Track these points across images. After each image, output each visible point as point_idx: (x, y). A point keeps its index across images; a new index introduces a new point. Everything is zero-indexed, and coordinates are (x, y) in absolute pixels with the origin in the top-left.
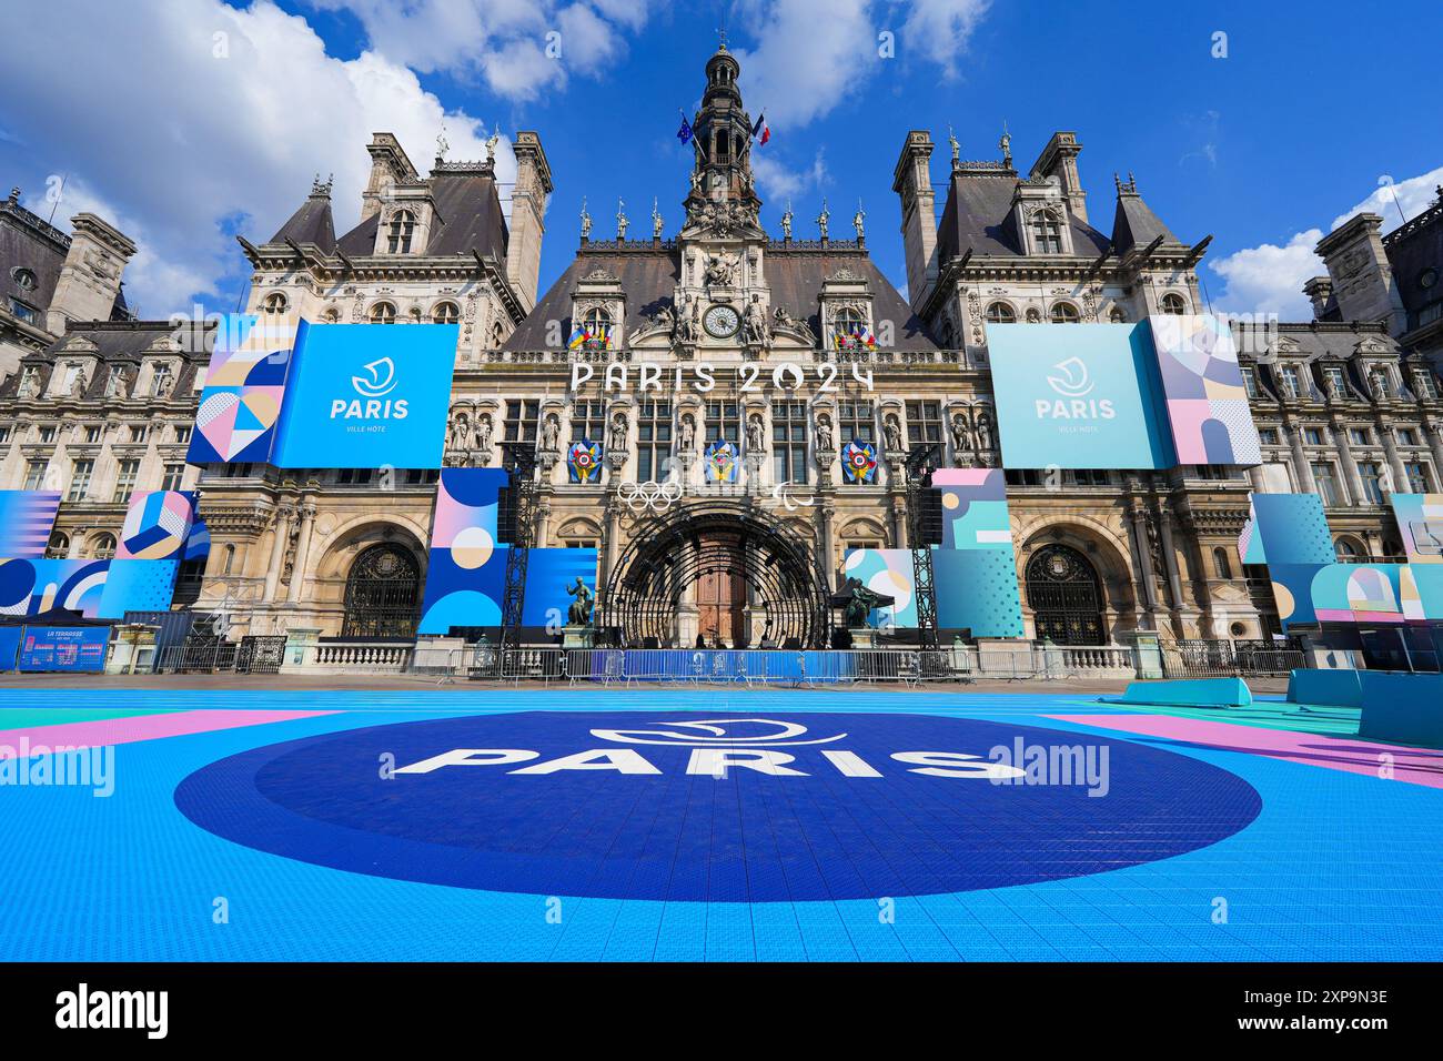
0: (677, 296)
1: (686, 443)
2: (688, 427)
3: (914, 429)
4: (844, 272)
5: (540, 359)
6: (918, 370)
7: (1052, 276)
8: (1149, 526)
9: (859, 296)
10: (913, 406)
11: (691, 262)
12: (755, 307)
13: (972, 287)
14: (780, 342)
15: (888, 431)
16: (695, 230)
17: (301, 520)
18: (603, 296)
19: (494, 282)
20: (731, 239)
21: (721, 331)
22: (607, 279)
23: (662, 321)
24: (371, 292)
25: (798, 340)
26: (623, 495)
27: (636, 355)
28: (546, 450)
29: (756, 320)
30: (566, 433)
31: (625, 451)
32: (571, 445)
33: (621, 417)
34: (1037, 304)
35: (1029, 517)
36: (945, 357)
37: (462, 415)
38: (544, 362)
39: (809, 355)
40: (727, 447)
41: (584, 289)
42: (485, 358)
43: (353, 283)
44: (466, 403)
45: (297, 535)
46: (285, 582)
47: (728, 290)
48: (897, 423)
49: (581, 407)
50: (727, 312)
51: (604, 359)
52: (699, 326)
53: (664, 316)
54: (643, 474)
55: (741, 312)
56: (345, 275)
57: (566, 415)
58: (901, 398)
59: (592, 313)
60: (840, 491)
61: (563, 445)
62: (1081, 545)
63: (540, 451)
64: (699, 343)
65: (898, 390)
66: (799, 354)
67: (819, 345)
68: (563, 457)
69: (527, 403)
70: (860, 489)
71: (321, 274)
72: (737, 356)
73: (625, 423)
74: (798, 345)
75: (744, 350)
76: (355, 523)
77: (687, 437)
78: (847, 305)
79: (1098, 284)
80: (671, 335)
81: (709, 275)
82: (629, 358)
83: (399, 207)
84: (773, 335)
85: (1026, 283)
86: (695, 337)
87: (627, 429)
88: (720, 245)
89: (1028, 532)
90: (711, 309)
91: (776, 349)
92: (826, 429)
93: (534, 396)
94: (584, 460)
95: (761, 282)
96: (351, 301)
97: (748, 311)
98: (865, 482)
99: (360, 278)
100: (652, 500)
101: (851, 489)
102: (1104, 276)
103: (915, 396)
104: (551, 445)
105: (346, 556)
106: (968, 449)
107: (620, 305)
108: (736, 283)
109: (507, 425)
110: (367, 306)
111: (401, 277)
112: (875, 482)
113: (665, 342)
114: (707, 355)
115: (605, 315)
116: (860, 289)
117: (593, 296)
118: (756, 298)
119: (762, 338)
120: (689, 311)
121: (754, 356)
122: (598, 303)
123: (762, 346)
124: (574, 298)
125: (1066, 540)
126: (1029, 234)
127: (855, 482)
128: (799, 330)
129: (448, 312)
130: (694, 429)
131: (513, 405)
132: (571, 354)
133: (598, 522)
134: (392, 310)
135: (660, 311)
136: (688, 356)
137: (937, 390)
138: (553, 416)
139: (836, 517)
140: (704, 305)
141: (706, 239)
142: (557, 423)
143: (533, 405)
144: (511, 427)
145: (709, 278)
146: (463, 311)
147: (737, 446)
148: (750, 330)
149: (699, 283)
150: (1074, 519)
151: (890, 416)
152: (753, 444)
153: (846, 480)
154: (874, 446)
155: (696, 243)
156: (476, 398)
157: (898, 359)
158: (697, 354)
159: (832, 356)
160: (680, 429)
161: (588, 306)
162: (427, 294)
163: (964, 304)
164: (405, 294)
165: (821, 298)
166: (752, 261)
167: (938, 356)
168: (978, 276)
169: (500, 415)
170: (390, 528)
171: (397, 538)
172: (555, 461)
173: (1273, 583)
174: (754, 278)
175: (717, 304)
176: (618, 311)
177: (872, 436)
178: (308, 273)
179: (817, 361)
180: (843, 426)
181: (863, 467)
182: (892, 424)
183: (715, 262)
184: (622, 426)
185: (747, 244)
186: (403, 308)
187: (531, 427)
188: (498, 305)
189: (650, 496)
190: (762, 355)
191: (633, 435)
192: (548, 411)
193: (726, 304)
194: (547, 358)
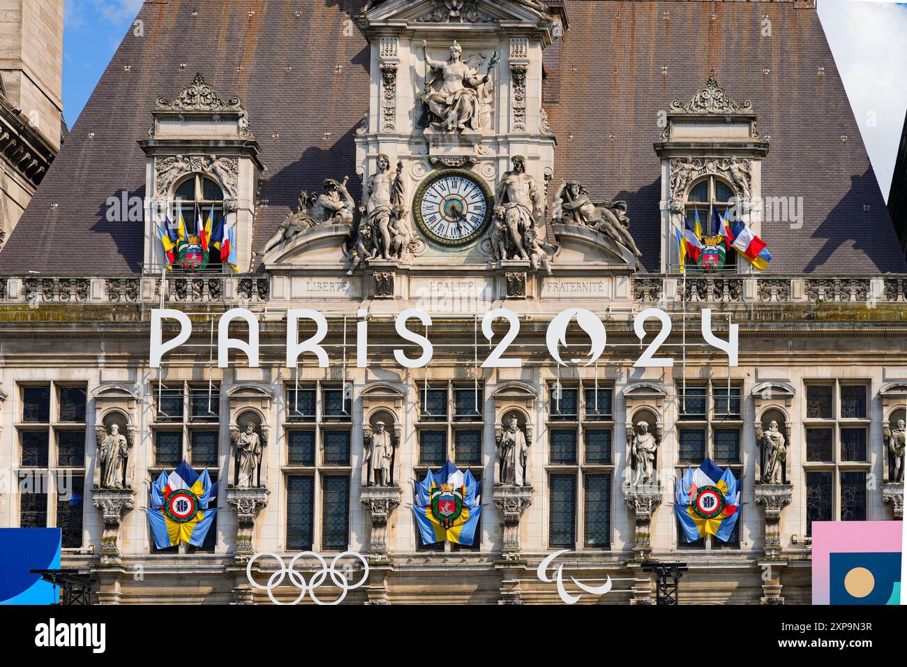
0: (361, 153)
1: (379, 472)
2: (382, 440)
3: (818, 442)
4: (711, 93)
5: (84, 293)
6: (834, 319)
9: (736, 149)
10: (818, 392)
11: (388, 75)
12: (520, 186)
14: (570, 258)
15: (764, 445)
18: (208, 148)
20: (471, 25)
21: (448, 230)
22: (217, 108)
23: (331, 212)
25: (603, 253)
26: (256, 576)
27: (279, 286)
28: (105, 488)
29: (517, 214)
30: (143, 454)
31: (261, 489)
32: (155, 475)
33: (252, 421)
38: (90, 300)
39: (625, 286)
40: (456, 479)
41: (168, 131)
47: (466, 142)
48: (785, 429)
49: (168, 396)
50: (463, 190)
51: (216, 293)
53: (332, 200)
54: (299, 537)
55: (493, 190)
57: (143, 416)
58: (795, 377)
59: (186, 186)
61: (139, 478)
63: (96, 490)
64: (407, 260)
65: (792, 361)
66: (605, 282)
67: (651, 258)
68: (140, 500)
69: (64, 388)
70: (707, 558)
72: (480, 286)
73: (259, 430)
74: (601, 264)
75: (493, 275)
77: (380, 461)
78: (711, 168)
81: (425, 106)
82: (264, 292)
84: (555, 241)
86: (396, 250)
87: (263, 442)
90: (430, 182)
91: (560, 273)
92: (647, 441)
93: (77, 375)
94: (182, 506)
95: (535, 122)
97: (505, 192)
98: (717, 543)
101: (689, 558)
103: (825, 373)
104: (115, 479)
107: (246, 167)
108: (482, 128)
109: (24, 434)
112: (735, 542)
113: (332, 257)
114: (422, 287)
115: (214, 189)
116: (738, 133)
117: (186, 147)
118: (519, 165)
119: (531, 251)
120: (383, 193)
121: (514, 290)
122: (199, 164)
123: (530, 270)
124: (149, 150)
127: (700, 543)
128: (603, 231)
130: (395, 442)
131: (35, 395)
135: (328, 189)
136: (384, 289)
137: (867, 359)
138: (118, 418)
140: (415, 173)
142: (124, 431)
143: (74, 395)
144: (33, 440)
145: (426, 116)
147: (478, 475)
148: (507, 235)
149: (405, 125)
151: (770, 414)
152: (507, 473)
153: (683, 541)
154: (738, 473)
155: (400, 33)
157: (799, 292)
158: (400, 284)
159: (671, 290)
160: (368, 443)
161: (175, 168)
165: (662, 154)
166: (518, 75)
167: (878, 286)
169: (10, 416)
172: (125, 511)
174: (520, 112)
175: (444, 171)
176: (240, 181)
177: (735, 455)
179: (640, 296)
180: (682, 434)
181: (712, 515)
182: (773, 432)
183: (438, 76)
184: (253, 439)
185: (505, 36)
189: (308, 577)
190: (530, 287)
191: (276, 456)
192: (107, 407)
193: (461, 171)
194: (99, 293)
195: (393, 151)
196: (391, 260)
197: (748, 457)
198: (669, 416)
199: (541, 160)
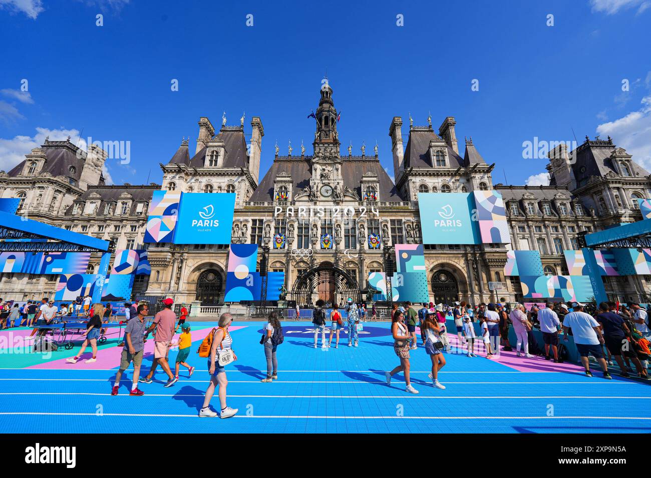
0: (311, 182)
1: (314, 235)
2: (315, 229)
3: (393, 230)
4: (369, 173)
5: (263, 205)
6: (394, 209)
7: (441, 175)
8: (473, 264)
9: (374, 181)
10: (393, 221)
11: (316, 170)
12: (338, 186)
13: (414, 179)
14: (347, 198)
15: (384, 231)
16: (317, 159)
17: (182, 262)
18: (285, 182)
19: (247, 177)
20: (329, 162)
21: (326, 194)
22: (287, 175)
23: (306, 191)
24: (204, 180)
25: (353, 198)
26: (293, 253)
27: (297, 203)
28: (266, 237)
29: (338, 191)
30: (273, 231)
31: (293, 237)
32: (274, 235)
33: (292, 226)
34: (436, 185)
35: (432, 261)
36: (404, 205)
37: (237, 225)
38: (265, 206)
39: (357, 203)
40: (328, 236)
41: (278, 179)
42: (244, 204)
43: (198, 177)
44: (238, 220)
45: (181, 267)
46: (177, 283)
47: (329, 180)
48: (387, 228)
49: (278, 222)
50: (328, 188)
51: (286, 204)
52: (319, 193)
53: (306, 189)
54: (300, 246)
55: (333, 187)
56: (196, 174)
57: (273, 225)
58: (388, 219)
59: (281, 188)
60: (367, 252)
61: (272, 236)
62: (451, 270)
63: (264, 237)
64: (319, 199)
65: (388, 216)
66: (353, 203)
67: (360, 199)
68: (272, 239)
69: (259, 220)
70: (374, 251)
71: (187, 174)
72: (332, 203)
73: (293, 227)
74: (353, 200)
75: (334, 201)
76: (200, 263)
77: (315, 233)
78: (370, 185)
79: (458, 178)
80: (309, 196)
81: (322, 175)
82: (294, 204)
83: (212, 149)
84: (345, 196)
85: (432, 178)
86: (317, 197)
87: (294, 229)
88: (326, 164)
89: (432, 266)
90: (322, 187)
91: (346, 201)
92: (363, 230)
93: (262, 218)
94: (279, 241)
95: (340, 177)
96: (197, 184)
97: (336, 188)
98: (376, 248)
99: (200, 176)
100: (303, 255)
101: (371, 251)
102: (460, 175)
103: (394, 218)
104: (268, 236)
105: (197, 274)
106: (411, 237)
107: (291, 184)
108: (332, 178)
109: (252, 228)
110: (203, 186)
111: (215, 175)
112: (379, 249)
113: (307, 199)
114: (322, 203)
115: (286, 188)
116: (375, 179)
117: (281, 181)
118: (338, 183)
119: (340, 197)
120: (315, 188)
121: (338, 204)
122: (283, 184)
123: (340, 200)
124: (275, 182)
125: (446, 268)
126: (434, 159)
127: (373, 248)
128: (353, 194)
129: (231, 188)
130: (317, 230)
131: (254, 221)
132: (274, 203)
133: (284, 262)
134: (211, 187)
135: (305, 188)
136: (315, 204)
137: (401, 216)
138: (268, 225)
139: (366, 261)
140: (320, 185)
141: (321, 161)
142: (270, 227)
143: (261, 221)
144: (254, 229)
145: (322, 176)
146: (236, 188)
147: (332, 236)
148: (336, 195)
149: (319, 177)
150: (448, 261)
151: (385, 225)
152: (337, 235)
153: (370, 248)
154: (379, 236)
155: (317, 163)
156: (242, 219)
157: (388, 204)
158: (318, 203)
159: (365, 204)
160: (312, 230)
161: (280, 185)
162: (224, 181)
163: (411, 185)
164: (216, 181)
165: (361, 182)
166: (337, 170)
167: (402, 204)
168: (416, 175)
169: (250, 225)
170: (212, 264)
171: (215, 268)
172: (269, 241)
173: (521, 283)
174: (338, 175)
175: (325, 185)
176: (290, 187)
177: (378, 232)
178: (183, 175)
179: (359, 205)
180: (368, 228)
181: (375, 243)
182: (385, 228)
183: (324, 170)
184: (292, 229)
185: (335, 163)
186: (215, 186)
187: (261, 229)
188: (248, 184)
189: (302, 253)
190: (341, 203)
191: (296, 232)
192: (267, 223)
193: (328, 185)
194: (266, 204)
195: (316, 182)
196: (316, 199)
197: (381, 232)
198: (366, 225)
199: (341, 183)
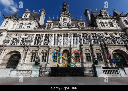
2: (61, 37)
3: (93, 37)
4: (81, 19)
6: (92, 30)
7: (108, 19)
9: (83, 22)
11: (61, 18)
13: (98, 20)
15: (89, 37)
16: (62, 14)
18: (50, 22)
19: (36, 21)
20: (66, 16)
21: (65, 26)
23: (57, 24)
24: (20, 22)
30: (44, 38)
32: (44, 40)
34: (106, 22)
35: (112, 49)
36: (96, 28)
37: (30, 36)
42: (34, 29)
43: (18, 21)
44: (30, 34)
48: (91, 36)
49: (46, 35)
50: (66, 24)
51: (50, 29)
52: (62, 25)
56: (17, 20)
57: (44, 36)
59: (49, 24)
60: (83, 45)
62: (120, 53)
65: (90, 32)
67: (78, 27)
69: (39, 34)
70: (86, 45)
71: (14, 20)
74: (76, 27)
75: (68, 28)
76: (11, 51)
79: (113, 19)
80: (59, 26)
82: (53, 29)
83: (26, 13)
84: (72, 26)
92: (80, 37)
95: (70, 20)
96: (17, 23)
97: (69, 23)
99: (19, 20)
101: (85, 45)
102: (114, 19)
103: (92, 33)
104: (41, 40)
105: (9, 56)
106: (101, 39)
110: (19, 24)
111: (24, 20)
113: (58, 27)
115: (50, 24)
117: (49, 22)
120: (61, 23)
121: (70, 28)
122: (50, 23)
125: (118, 52)
126: (104, 15)
128: (76, 25)
129: (30, 24)
131: (37, 35)
132: (45, 28)
133: (47, 50)
134: (23, 24)
136: (61, 28)
137: (95, 32)
138: (42, 36)
139: (83, 49)
140: (63, 23)
141: (63, 15)
144: (36, 38)
145: (64, 20)
146: (32, 24)
148: (69, 25)
149: (62, 20)
150: (119, 49)
151: (89, 35)
153: (84, 44)
155: (62, 16)
156: (32, 34)
157: (89, 28)
158: (62, 28)
159: (80, 28)
161: (48, 23)
162: (28, 22)
163: (97, 22)
165: (78, 22)
166: (69, 18)
167: (95, 28)
168: (98, 19)
169: (35, 36)
171: (18, 53)
172: (42, 42)
175: (65, 23)
176: (52, 24)
177: (87, 38)
178: (12, 19)
180: (83, 37)
181: (86, 42)
185: (68, 16)
186: (24, 23)
187: (39, 38)
188: (37, 24)
191: (53, 38)
193: (66, 23)
194: (42, 29)
198: (82, 35)
199: (71, 22)
